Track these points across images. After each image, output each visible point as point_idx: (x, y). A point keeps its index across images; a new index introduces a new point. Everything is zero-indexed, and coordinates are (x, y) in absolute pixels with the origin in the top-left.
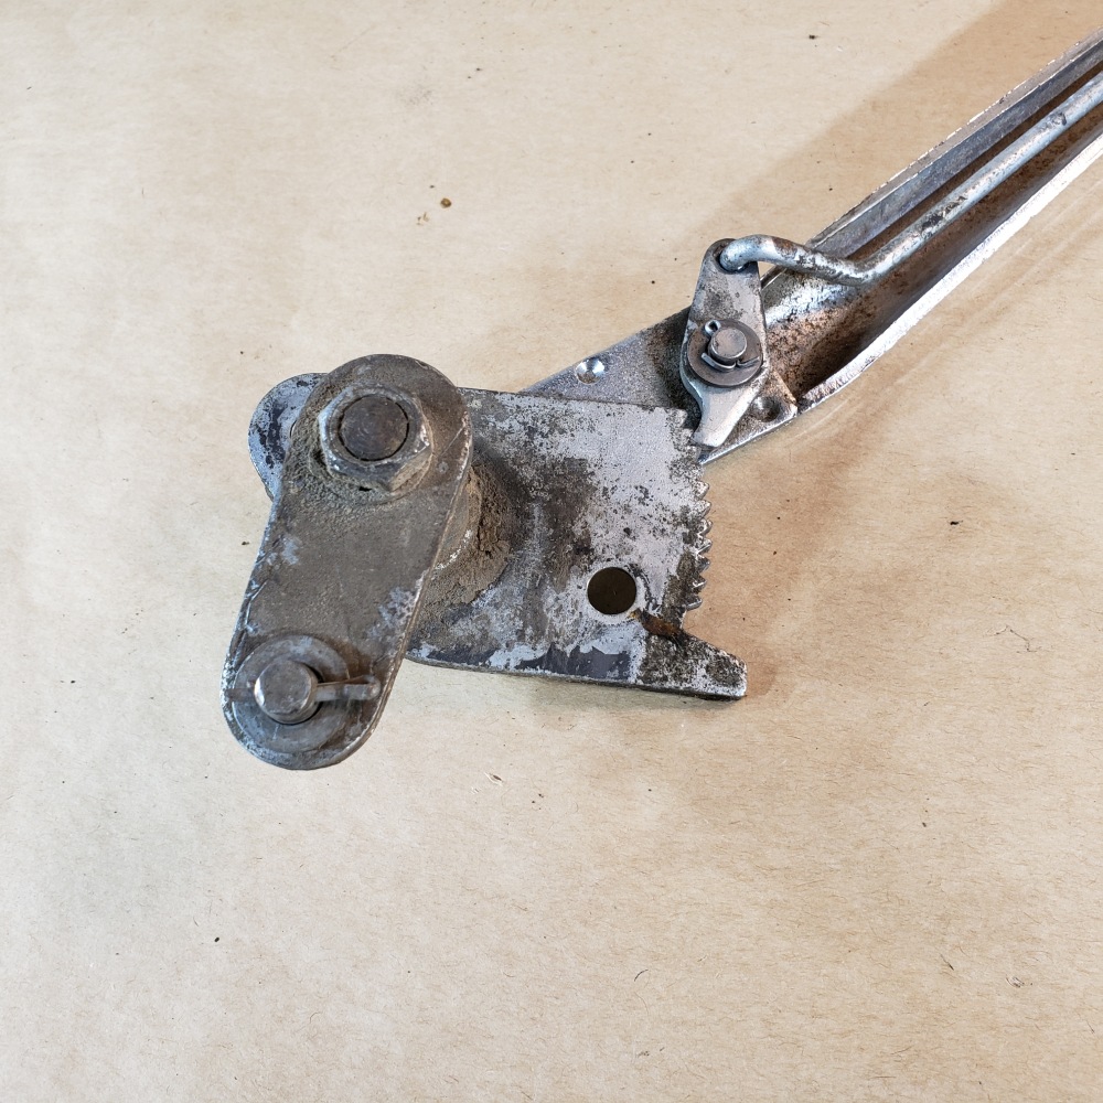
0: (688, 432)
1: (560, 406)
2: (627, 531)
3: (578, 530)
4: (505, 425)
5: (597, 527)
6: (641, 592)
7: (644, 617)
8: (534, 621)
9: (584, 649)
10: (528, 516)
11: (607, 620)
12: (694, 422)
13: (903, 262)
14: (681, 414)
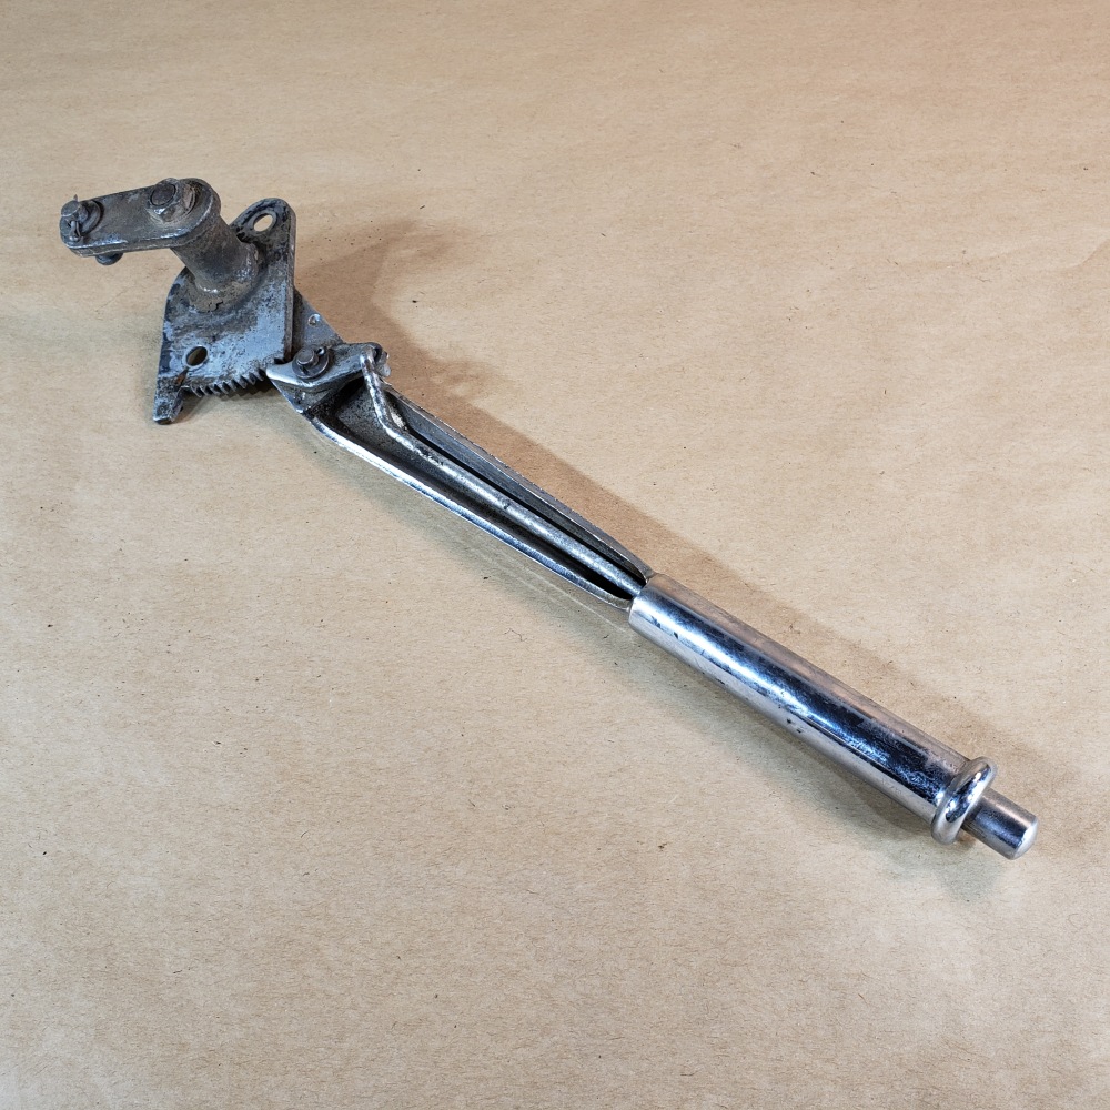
0: (272, 361)
1: (282, 306)
2: (224, 353)
3: (224, 333)
4: (271, 288)
5: (226, 340)
6: (197, 367)
7: (186, 371)
8: (182, 331)
9: (171, 354)
10: (229, 313)
11: (184, 358)
12: (278, 362)
13: (400, 444)
14: (281, 356)
